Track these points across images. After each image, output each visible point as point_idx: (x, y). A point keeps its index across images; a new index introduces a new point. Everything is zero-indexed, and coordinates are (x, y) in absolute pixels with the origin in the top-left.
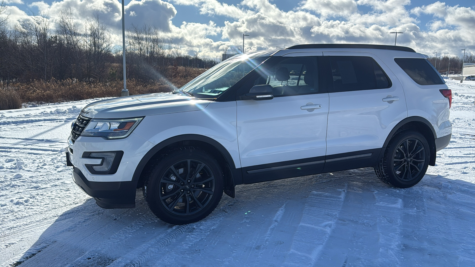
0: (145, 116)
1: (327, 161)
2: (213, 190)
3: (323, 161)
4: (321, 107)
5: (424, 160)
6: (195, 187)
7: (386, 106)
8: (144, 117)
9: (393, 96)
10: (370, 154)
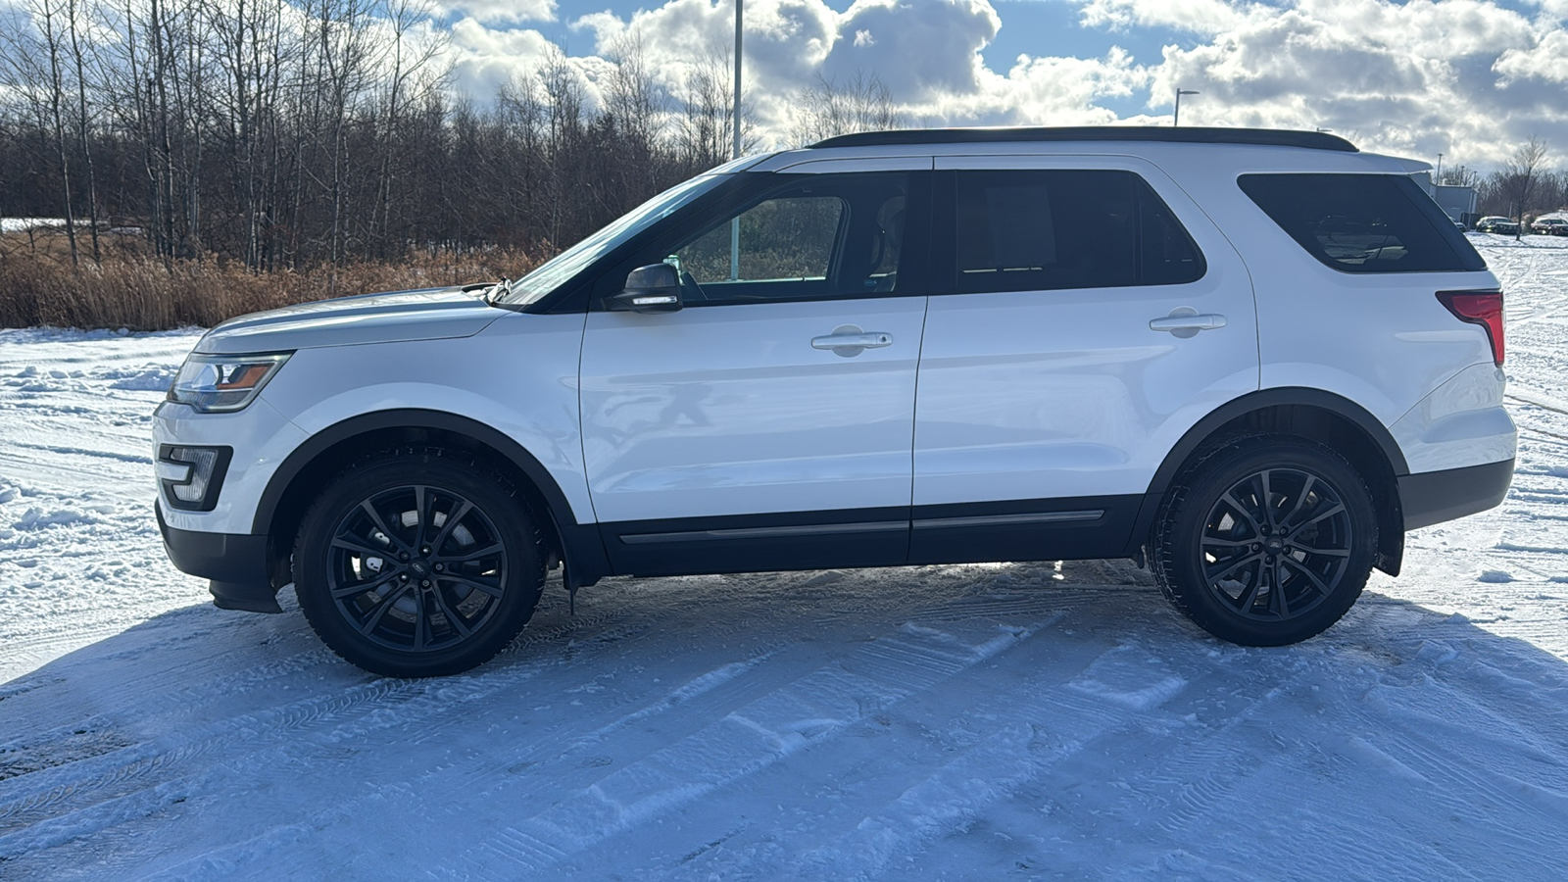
0: (296, 350)
1: (916, 524)
2: (503, 585)
3: (906, 525)
4: (888, 341)
5: (1346, 553)
6: (447, 571)
7: (1163, 346)
8: (293, 352)
9: (1198, 313)
10: (1097, 514)
